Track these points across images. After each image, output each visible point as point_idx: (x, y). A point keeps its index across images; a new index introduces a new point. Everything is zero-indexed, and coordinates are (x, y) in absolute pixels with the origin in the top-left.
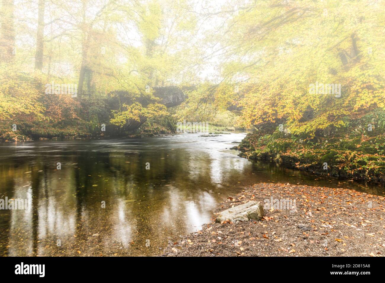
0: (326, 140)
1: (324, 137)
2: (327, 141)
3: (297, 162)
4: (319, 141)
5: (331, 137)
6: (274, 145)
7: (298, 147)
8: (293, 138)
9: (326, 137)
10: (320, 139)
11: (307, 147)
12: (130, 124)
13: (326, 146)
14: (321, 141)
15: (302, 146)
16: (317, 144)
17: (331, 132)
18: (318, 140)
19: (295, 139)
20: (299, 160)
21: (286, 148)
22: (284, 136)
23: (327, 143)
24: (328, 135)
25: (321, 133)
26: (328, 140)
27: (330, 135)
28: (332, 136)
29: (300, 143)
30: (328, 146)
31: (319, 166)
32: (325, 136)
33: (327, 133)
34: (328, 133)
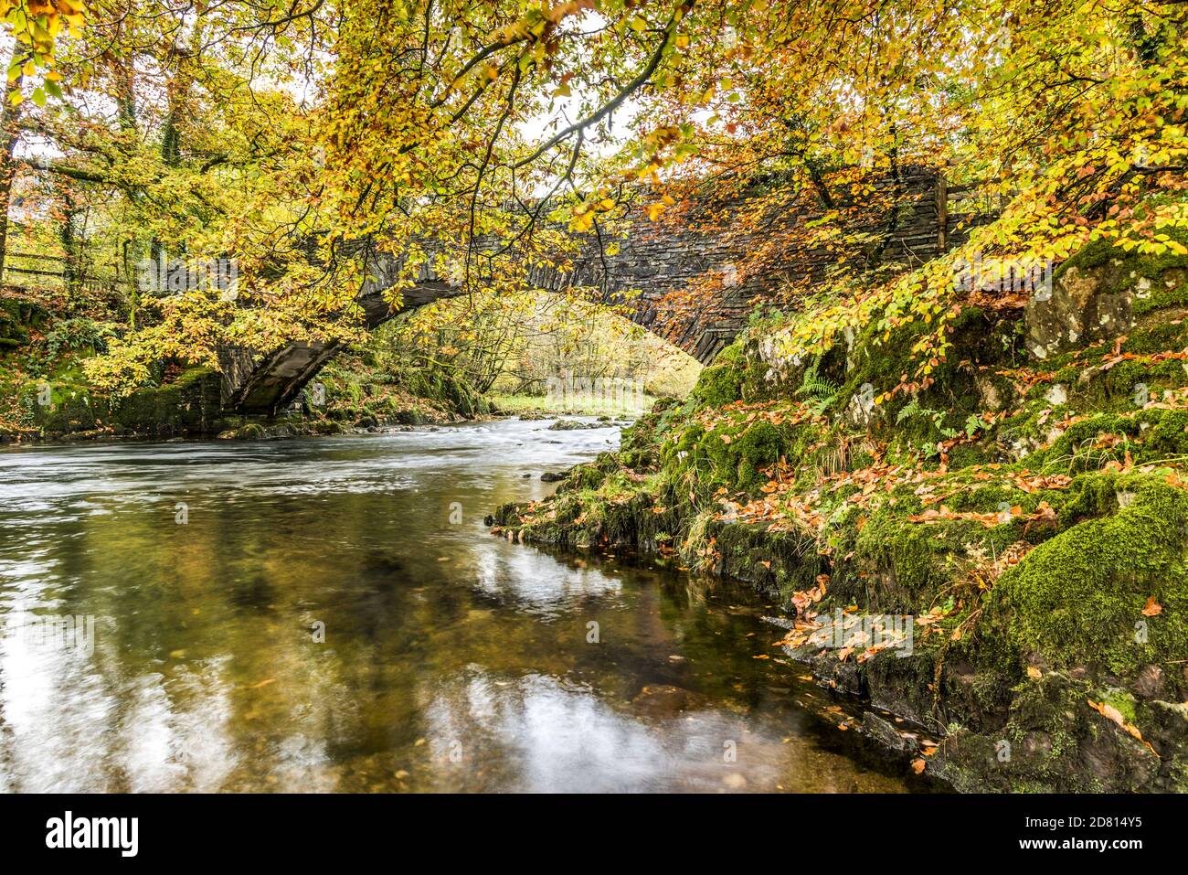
0: (1051, 383)
1: (1035, 363)
2: (1057, 396)
3: (807, 584)
4: (991, 395)
5: (1097, 357)
6: (688, 448)
7: (839, 454)
8: (814, 393)
9: (1051, 365)
10: (997, 381)
11: (903, 451)
12: (243, 386)
13: (1055, 435)
14: (1008, 401)
15: (868, 448)
16: (973, 423)
17: (1089, 316)
18: (978, 395)
19: (827, 396)
20: (825, 568)
21: (761, 462)
22: (762, 384)
23: (1059, 412)
24: (1065, 345)
25: (1008, 330)
26: (1067, 383)
27: (1086, 338)
28: (1108, 350)
29: (857, 428)
30: (1078, 437)
31: (978, 681)
32: (1039, 352)
33: (1054, 321)
34: (1065, 329)
